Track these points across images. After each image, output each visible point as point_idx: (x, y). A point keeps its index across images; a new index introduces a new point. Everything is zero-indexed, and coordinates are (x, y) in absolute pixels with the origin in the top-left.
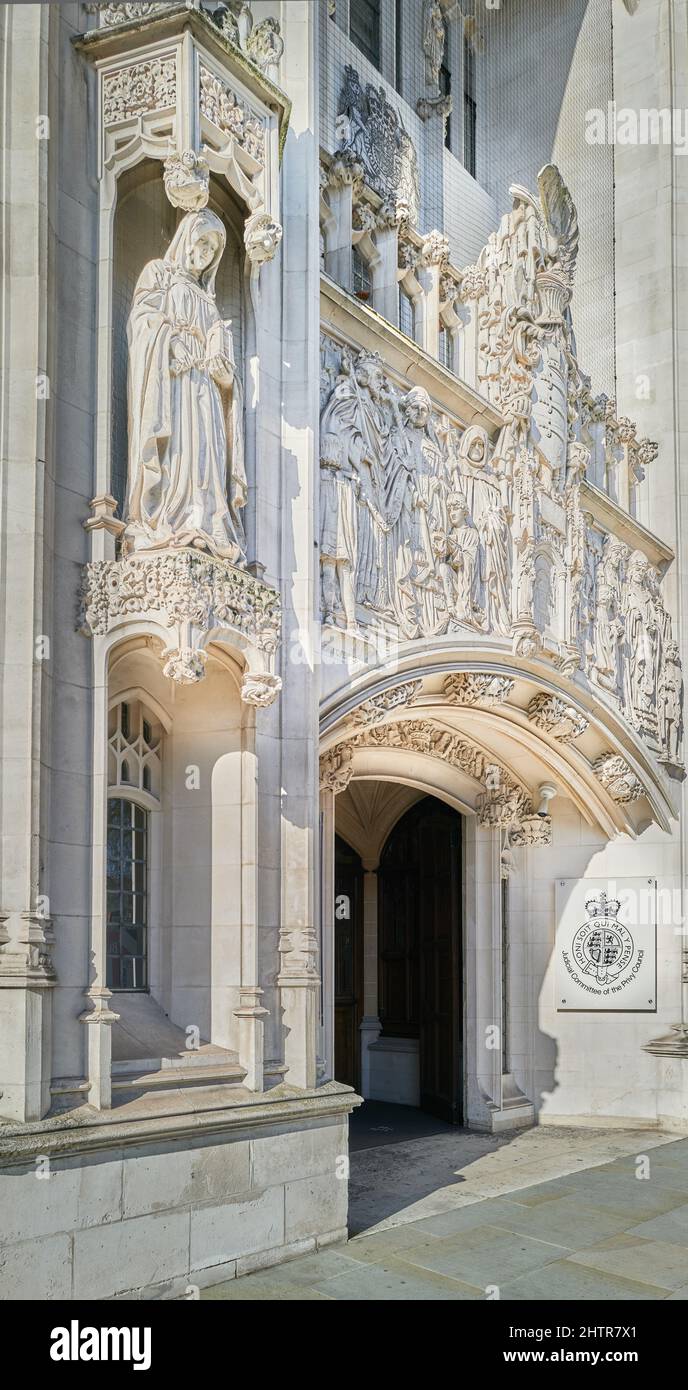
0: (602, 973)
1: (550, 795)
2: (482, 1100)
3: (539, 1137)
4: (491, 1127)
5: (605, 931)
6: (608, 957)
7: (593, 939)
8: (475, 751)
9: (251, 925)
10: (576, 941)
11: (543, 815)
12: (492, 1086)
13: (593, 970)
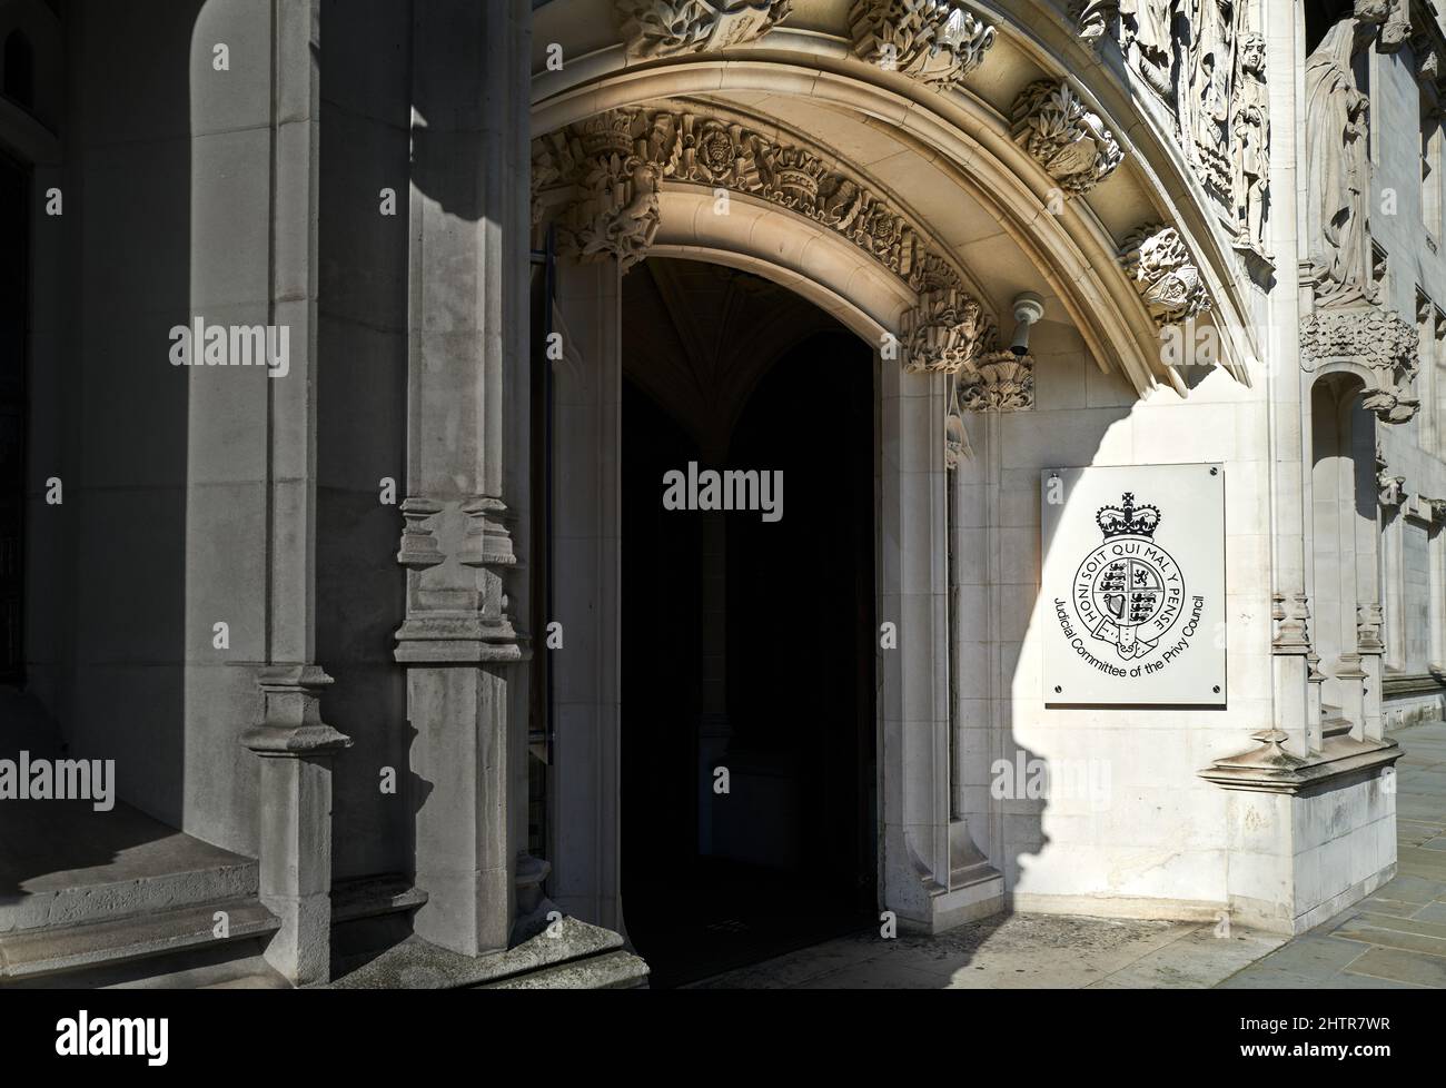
0: (1127, 637)
1: (1033, 316)
2: (913, 872)
3: (1021, 944)
4: (931, 923)
5: (1132, 561)
6: (1138, 608)
7: (1111, 577)
8: (901, 223)
9: (295, 480)
10: (1080, 580)
11: (1019, 351)
12: (931, 846)
13: (1110, 632)
